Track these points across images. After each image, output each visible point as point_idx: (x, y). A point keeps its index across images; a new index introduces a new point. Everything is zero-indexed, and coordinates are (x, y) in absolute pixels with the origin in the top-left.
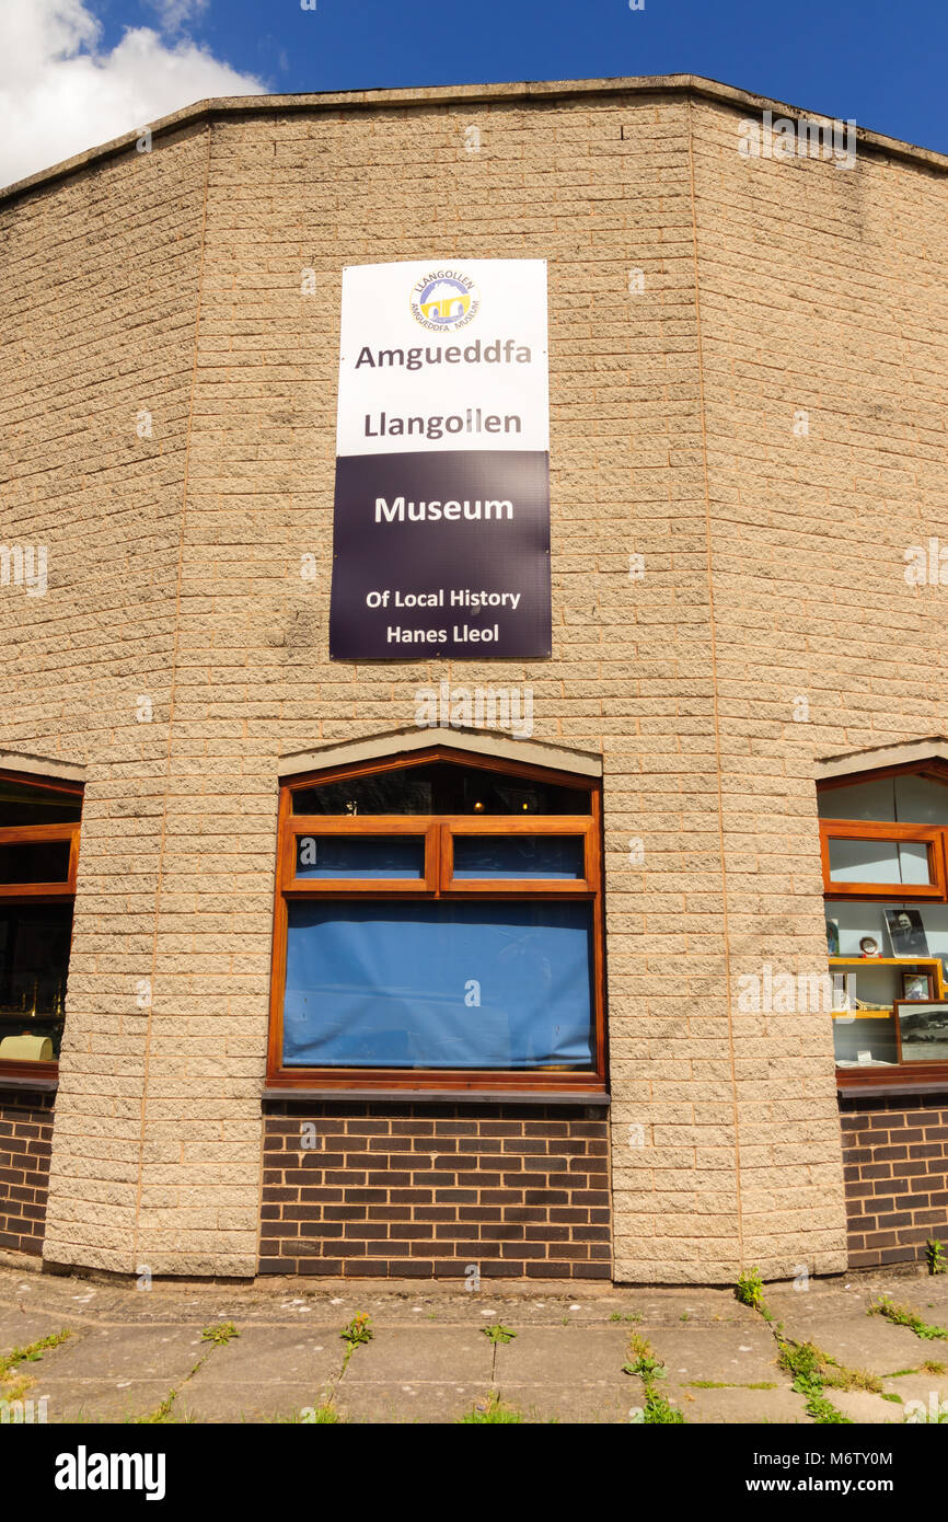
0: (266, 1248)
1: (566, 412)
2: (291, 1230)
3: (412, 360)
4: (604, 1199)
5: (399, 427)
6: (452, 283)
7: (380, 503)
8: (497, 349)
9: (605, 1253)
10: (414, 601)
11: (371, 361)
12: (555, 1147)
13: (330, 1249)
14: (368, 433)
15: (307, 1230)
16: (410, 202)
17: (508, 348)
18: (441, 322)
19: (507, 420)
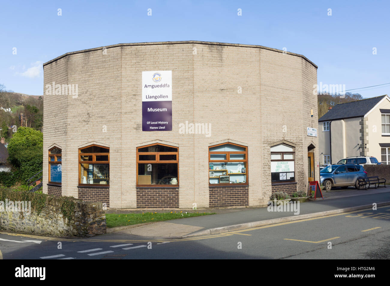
0: (137, 205)
1: (174, 95)
2: (140, 203)
3: (153, 87)
4: (178, 199)
5: (151, 97)
6: (158, 75)
7: (148, 109)
8: (165, 85)
9: (178, 205)
10: (153, 123)
11: (147, 87)
12: (172, 193)
13: (145, 205)
14: (146, 98)
15: (142, 203)
16: (152, 61)
17: (166, 85)
18: (157, 81)
19: (166, 96)
